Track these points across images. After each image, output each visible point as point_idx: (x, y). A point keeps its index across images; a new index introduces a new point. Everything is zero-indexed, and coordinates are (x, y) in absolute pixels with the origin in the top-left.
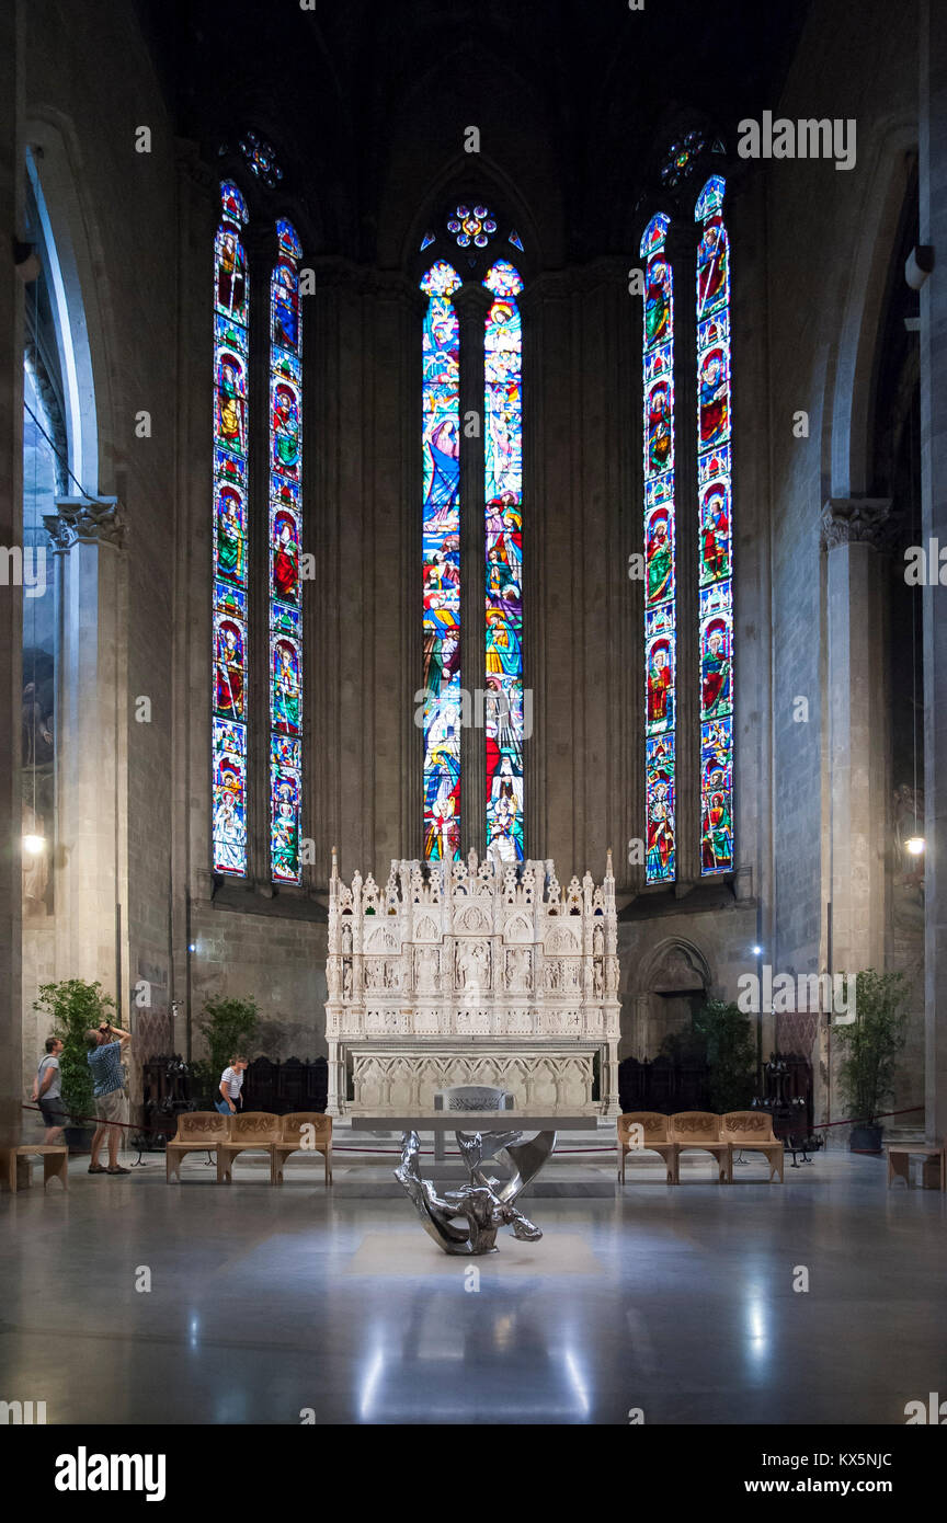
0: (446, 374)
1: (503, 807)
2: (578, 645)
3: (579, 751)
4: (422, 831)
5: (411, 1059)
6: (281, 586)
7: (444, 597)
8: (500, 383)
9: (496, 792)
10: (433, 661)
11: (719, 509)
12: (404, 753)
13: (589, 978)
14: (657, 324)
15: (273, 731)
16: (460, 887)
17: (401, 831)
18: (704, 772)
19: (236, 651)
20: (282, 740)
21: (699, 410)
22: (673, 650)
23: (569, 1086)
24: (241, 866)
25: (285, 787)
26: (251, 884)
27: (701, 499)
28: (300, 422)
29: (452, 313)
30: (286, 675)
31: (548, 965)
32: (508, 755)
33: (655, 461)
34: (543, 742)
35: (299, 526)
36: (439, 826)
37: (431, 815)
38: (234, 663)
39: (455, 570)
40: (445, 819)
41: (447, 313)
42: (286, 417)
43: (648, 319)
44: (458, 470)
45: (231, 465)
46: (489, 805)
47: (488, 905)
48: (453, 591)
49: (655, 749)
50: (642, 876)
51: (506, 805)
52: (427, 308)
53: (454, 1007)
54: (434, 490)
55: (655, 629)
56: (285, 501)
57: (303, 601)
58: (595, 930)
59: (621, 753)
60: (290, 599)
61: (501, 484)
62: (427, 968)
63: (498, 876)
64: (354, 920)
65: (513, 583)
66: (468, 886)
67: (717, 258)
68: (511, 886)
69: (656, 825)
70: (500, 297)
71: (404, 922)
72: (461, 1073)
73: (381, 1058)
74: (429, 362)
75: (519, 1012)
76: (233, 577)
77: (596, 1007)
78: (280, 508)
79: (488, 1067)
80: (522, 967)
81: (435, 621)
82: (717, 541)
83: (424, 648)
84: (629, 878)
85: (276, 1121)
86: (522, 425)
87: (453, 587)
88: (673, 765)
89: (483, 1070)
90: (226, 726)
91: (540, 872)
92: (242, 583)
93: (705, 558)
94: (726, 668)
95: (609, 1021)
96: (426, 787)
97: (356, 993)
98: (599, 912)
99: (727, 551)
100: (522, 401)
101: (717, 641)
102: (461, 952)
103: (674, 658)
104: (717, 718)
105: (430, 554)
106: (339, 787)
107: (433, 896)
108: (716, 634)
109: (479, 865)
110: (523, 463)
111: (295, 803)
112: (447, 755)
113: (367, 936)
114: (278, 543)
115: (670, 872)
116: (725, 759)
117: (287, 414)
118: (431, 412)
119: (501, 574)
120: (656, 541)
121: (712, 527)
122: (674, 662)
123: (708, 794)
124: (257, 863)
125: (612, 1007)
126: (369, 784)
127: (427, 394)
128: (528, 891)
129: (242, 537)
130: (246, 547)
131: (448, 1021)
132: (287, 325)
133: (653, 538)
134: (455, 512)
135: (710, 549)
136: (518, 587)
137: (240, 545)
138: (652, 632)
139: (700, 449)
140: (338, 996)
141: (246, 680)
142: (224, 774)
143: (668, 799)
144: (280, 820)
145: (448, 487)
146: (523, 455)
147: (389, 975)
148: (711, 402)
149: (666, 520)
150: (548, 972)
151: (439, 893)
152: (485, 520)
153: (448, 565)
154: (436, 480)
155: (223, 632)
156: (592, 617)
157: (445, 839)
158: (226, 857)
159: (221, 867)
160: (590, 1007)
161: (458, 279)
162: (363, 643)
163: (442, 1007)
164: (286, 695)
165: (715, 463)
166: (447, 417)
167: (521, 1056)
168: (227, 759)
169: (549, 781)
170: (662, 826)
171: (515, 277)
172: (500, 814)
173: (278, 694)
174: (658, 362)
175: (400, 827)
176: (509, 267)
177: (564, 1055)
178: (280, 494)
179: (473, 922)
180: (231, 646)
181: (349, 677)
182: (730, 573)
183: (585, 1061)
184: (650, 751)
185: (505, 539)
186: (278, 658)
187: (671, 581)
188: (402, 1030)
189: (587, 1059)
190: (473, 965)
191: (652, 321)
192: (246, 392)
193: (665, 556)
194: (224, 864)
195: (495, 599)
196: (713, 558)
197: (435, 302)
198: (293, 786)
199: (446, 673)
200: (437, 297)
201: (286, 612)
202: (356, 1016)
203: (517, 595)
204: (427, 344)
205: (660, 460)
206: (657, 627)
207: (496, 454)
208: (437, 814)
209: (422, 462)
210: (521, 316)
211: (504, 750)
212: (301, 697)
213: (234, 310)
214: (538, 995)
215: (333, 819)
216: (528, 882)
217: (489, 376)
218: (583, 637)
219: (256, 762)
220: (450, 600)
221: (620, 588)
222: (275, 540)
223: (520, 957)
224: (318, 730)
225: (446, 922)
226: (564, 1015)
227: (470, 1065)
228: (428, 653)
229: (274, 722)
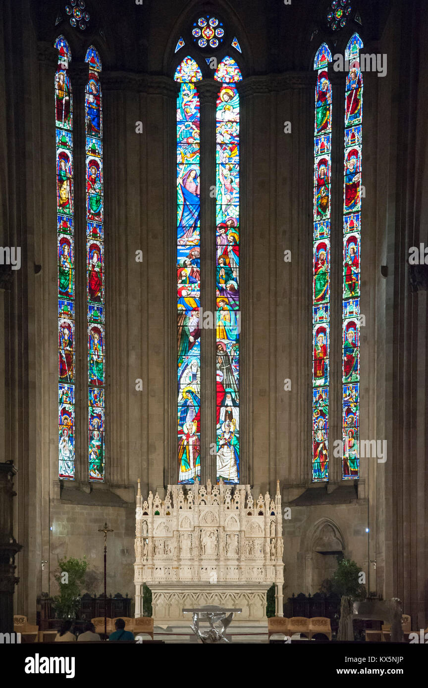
0: (192, 137)
1: (226, 427)
2: (272, 327)
3: (272, 395)
4: (176, 443)
5: (180, 593)
6: (93, 292)
7: (190, 289)
8: (226, 144)
9: (222, 418)
10: (184, 331)
11: (354, 253)
12: (166, 393)
13: (268, 550)
14: (323, 119)
15: (89, 386)
16: (203, 500)
17: (164, 446)
18: (344, 415)
19: (69, 340)
20: (94, 391)
21: (344, 185)
22: (328, 335)
23: (256, 608)
24: (71, 474)
25: (96, 420)
26: (77, 484)
27: (345, 243)
28: (102, 182)
29: (195, 94)
30: (96, 349)
31: (247, 542)
32: (230, 393)
33: (320, 210)
34: (251, 387)
35: (102, 251)
36: (187, 439)
37: (182, 432)
38: (68, 348)
39: (197, 271)
40: (191, 435)
41: (192, 94)
42: (94, 181)
43: (318, 113)
44: (199, 203)
45: (65, 223)
46: (218, 426)
47: (217, 510)
48: (196, 284)
49: (318, 396)
50: (310, 477)
51: (229, 426)
52: (180, 91)
53: (199, 565)
54: (184, 217)
55: (318, 319)
56: (95, 237)
57: (105, 299)
58: (271, 523)
59: (297, 397)
60: (97, 299)
61: (226, 213)
62: (186, 544)
63: (222, 495)
64: (149, 518)
65: (233, 279)
66: (207, 500)
67: (357, 89)
68: (228, 500)
69: (318, 444)
70: (226, 83)
71: (175, 520)
72: (203, 600)
73: (166, 593)
74: (180, 128)
75: (232, 568)
76: (67, 294)
77: (271, 565)
78: (92, 242)
79: (216, 598)
80: (234, 543)
81: (184, 304)
82: (353, 273)
83: (178, 323)
84: (302, 477)
85: (131, 621)
86: (240, 172)
87: (196, 283)
88: (327, 407)
89: (214, 599)
90: (64, 388)
91: (243, 492)
92: (71, 296)
93: (346, 281)
94: (356, 353)
95: (278, 573)
96: (179, 414)
97: (150, 558)
98: (273, 514)
99: (358, 280)
100: (240, 155)
101: (352, 335)
102: (203, 536)
103: (329, 340)
104: (351, 383)
105: (181, 260)
106: (128, 420)
107: (189, 505)
108: (351, 330)
109: (212, 489)
110: (240, 198)
111: (101, 429)
112: (192, 393)
113: (155, 526)
114: (91, 266)
115: (326, 475)
116: (355, 409)
117: (95, 179)
118: (182, 164)
119: (226, 274)
120: (320, 262)
121: (350, 263)
122: (329, 343)
123: (346, 429)
124: (81, 471)
125: (280, 565)
126: (145, 416)
127: (180, 150)
128: (237, 503)
129: (71, 267)
130: (73, 273)
131: (196, 573)
132: (93, 120)
133: (318, 259)
134: (197, 232)
135: (349, 278)
136: (237, 282)
137: (70, 273)
138: (317, 320)
139: (345, 211)
140: (141, 559)
141: (74, 357)
142: (63, 418)
143: (325, 429)
144: (93, 442)
145: (193, 215)
146: (240, 193)
147: (166, 548)
148: (351, 183)
149: (326, 251)
150: (247, 546)
151: (192, 504)
152: (216, 237)
153: (192, 268)
154: (185, 210)
155: (62, 329)
156: (281, 309)
157: (191, 448)
158: (64, 469)
159: (62, 475)
160: (268, 565)
161: (199, 70)
162: (141, 325)
163: (193, 565)
164: (96, 362)
165: (352, 223)
166: (193, 167)
167: (233, 592)
168: (65, 408)
169: (254, 413)
170: (321, 445)
171: (235, 69)
172: (225, 432)
173: (92, 362)
174: (322, 145)
175: (164, 442)
176: (232, 62)
177: (253, 591)
178: (91, 234)
179: (209, 520)
180: (66, 337)
181: (133, 348)
182: (359, 294)
183: (263, 595)
184: (315, 397)
185: (228, 250)
186: (92, 338)
187: (328, 290)
188: (174, 578)
189: (264, 594)
190: (209, 542)
191: (320, 115)
192: (72, 173)
193: (324, 274)
194: (63, 473)
195: (222, 290)
196: (350, 282)
197: (184, 87)
198: (100, 419)
199: (192, 339)
200: (185, 83)
201: (96, 308)
202: (150, 570)
203: (236, 287)
204: (179, 116)
205: (322, 210)
206: (320, 318)
207: (223, 193)
208: (186, 431)
209: (176, 198)
210: (239, 96)
211: (228, 390)
212: (104, 361)
213: (65, 122)
214: (242, 559)
215: (124, 440)
216: (237, 497)
217: (219, 139)
218: (276, 321)
219: (80, 408)
220: (194, 291)
221: (298, 293)
222: (89, 264)
223: (233, 538)
224: (115, 382)
225: (196, 519)
226: (255, 570)
227: (208, 597)
228: (180, 326)
229: (90, 380)
